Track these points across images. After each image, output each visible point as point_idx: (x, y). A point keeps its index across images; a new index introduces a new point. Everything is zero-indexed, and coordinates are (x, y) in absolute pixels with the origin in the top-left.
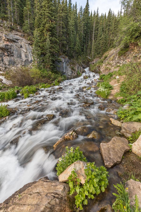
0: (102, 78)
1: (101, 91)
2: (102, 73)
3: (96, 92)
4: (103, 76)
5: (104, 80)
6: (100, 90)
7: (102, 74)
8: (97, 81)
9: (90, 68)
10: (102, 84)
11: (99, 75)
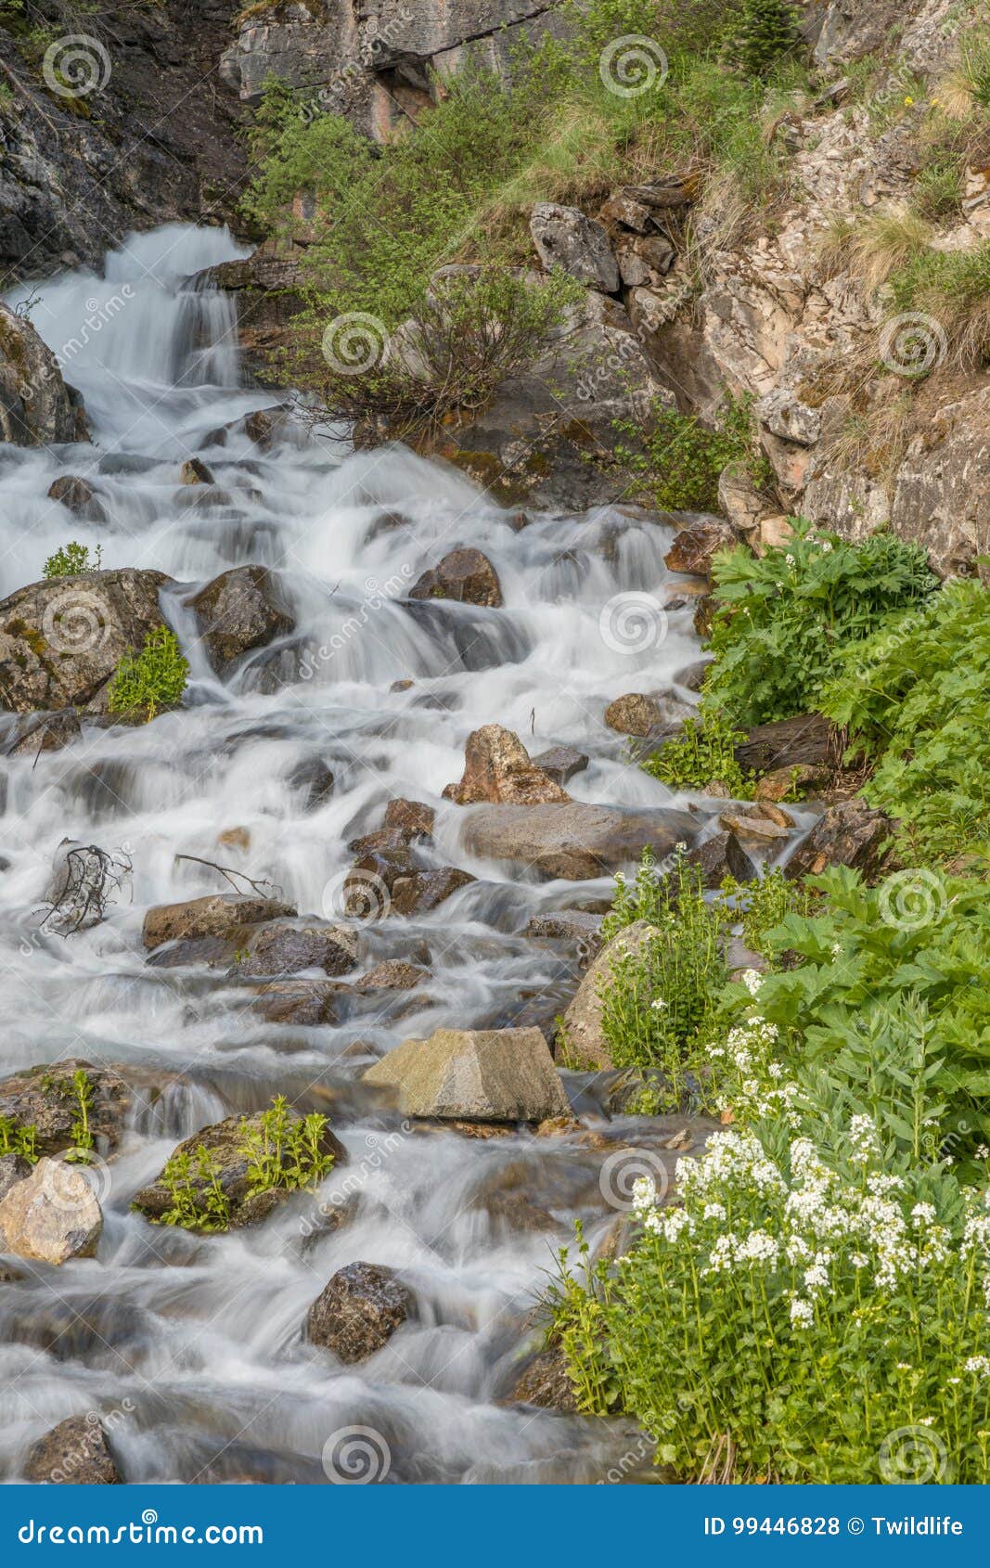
0: (790, 700)
1: (789, 1274)
2: (772, 495)
3: (555, 1308)
4: (836, 597)
5: (893, 771)
6: (759, 1246)
7: (772, 531)
8: (585, 839)
9: (249, 233)
10: (810, 982)
11: (687, 554)
